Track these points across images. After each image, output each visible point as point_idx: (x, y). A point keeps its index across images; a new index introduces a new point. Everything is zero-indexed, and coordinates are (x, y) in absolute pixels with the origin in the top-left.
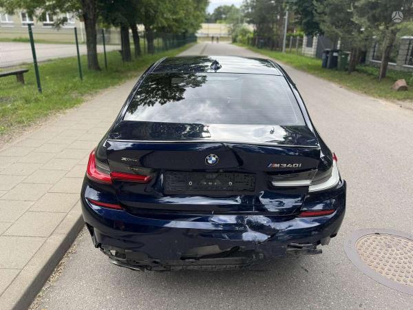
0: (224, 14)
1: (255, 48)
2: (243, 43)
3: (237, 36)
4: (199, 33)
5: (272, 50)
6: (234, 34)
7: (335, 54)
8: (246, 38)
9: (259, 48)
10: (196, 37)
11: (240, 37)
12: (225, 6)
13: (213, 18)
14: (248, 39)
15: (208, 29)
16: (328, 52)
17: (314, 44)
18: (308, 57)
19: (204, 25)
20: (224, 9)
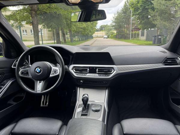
0: (104, 28)
1: (117, 39)
2: (111, 38)
3: (109, 35)
4: (94, 35)
5: (125, 39)
6: (108, 35)
7: (160, 37)
8: (113, 35)
9: (119, 39)
10: (93, 37)
11: (110, 36)
12: (104, 25)
13: (99, 30)
14: (114, 36)
15: (98, 34)
16: (155, 36)
17: (145, 35)
18: (142, 41)
19: (96, 32)
20: (104, 26)
